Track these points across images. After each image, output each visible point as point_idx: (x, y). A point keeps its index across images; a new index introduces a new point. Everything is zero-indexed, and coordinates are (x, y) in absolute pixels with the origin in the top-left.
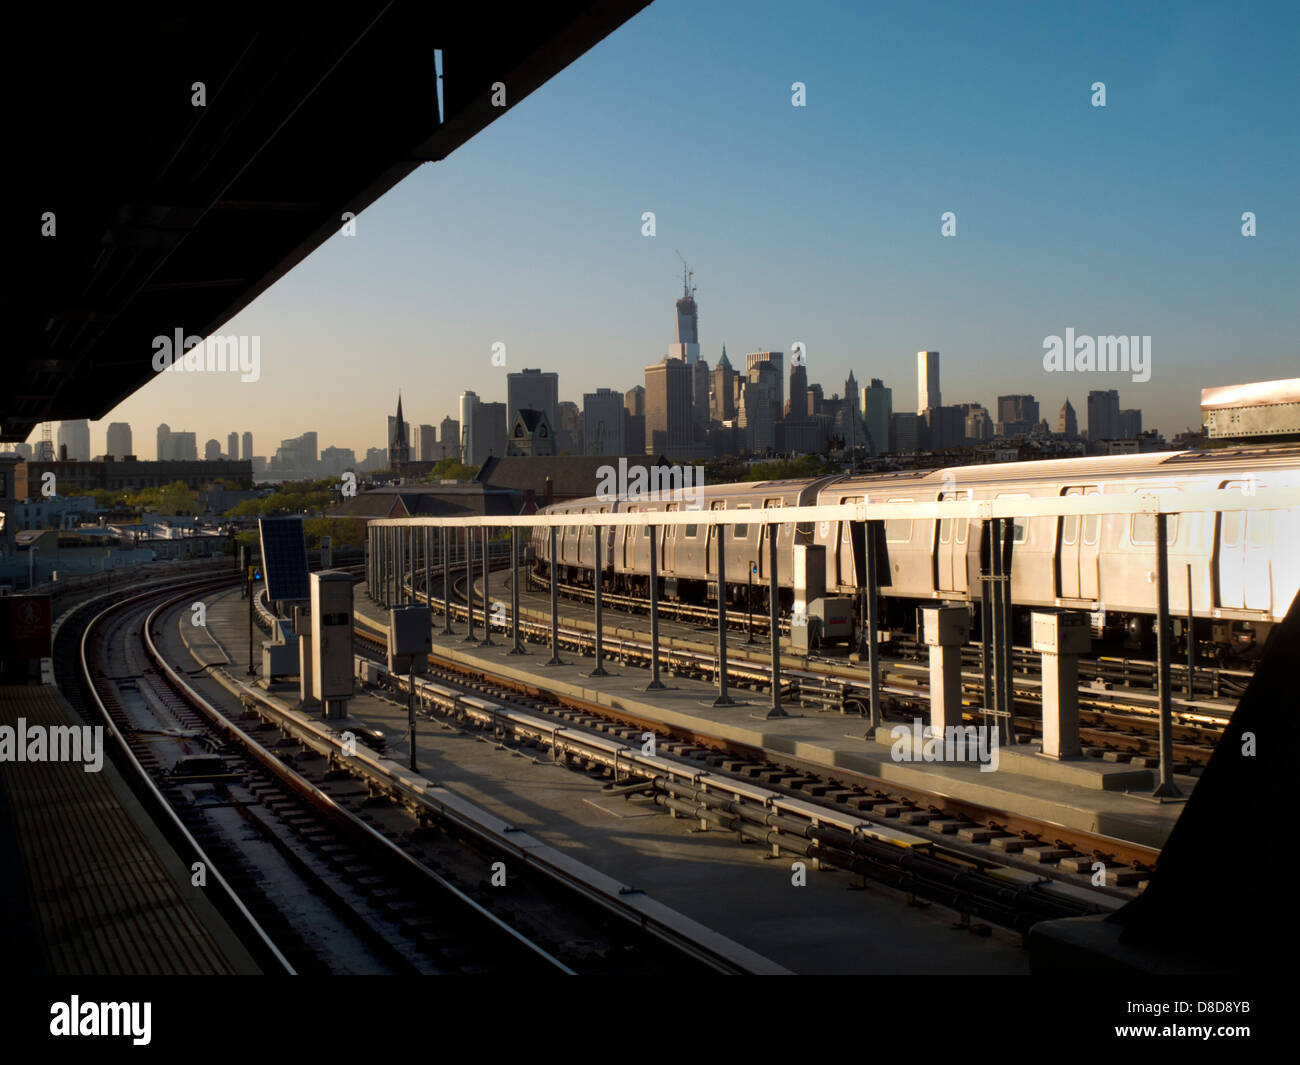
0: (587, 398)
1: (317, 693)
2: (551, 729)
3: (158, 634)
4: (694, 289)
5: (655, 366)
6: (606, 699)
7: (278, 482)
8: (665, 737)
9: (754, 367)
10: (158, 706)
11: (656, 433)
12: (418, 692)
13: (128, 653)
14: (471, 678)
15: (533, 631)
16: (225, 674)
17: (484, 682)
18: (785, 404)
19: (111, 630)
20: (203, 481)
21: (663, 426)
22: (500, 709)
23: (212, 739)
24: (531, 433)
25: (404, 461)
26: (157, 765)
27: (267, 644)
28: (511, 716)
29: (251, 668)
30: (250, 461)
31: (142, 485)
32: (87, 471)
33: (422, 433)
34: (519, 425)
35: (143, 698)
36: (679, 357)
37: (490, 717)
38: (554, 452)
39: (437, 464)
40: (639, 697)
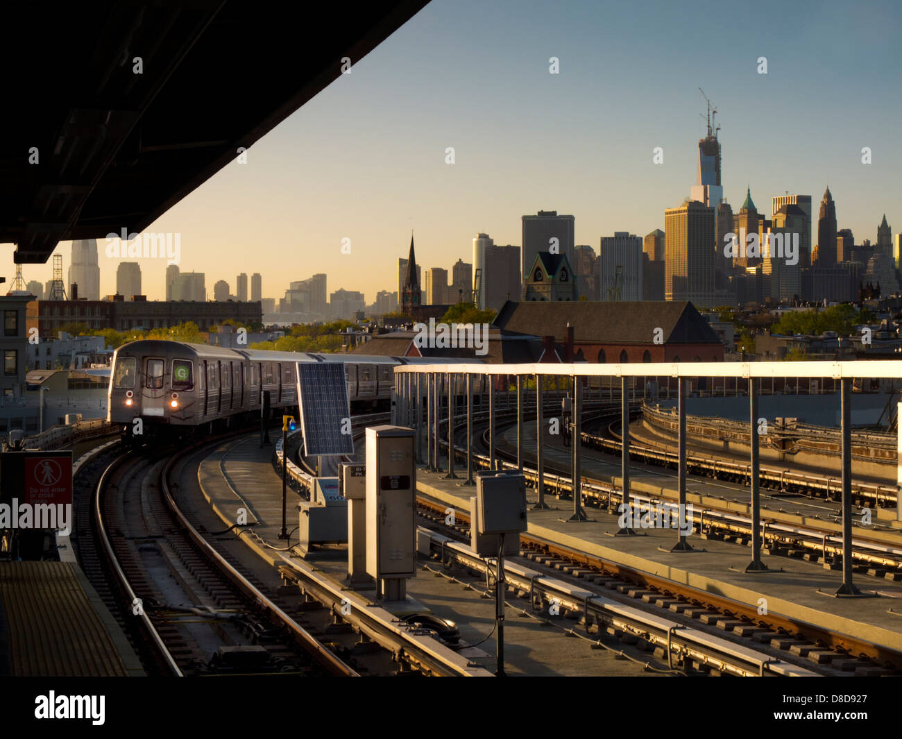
0: (605, 241)
1: (372, 568)
2: (667, 628)
3: (176, 486)
4: (718, 129)
5: (675, 209)
6: (699, 581)
7: (287, 324)
8: (792, 637)
9: (780, 211)
10: (184, 574)
11: (676, 280)
12: (508, 579)
13: (146, 506)
14: (532, 549)
15: (591, 494)
16: (255, 537)
17: (549, 554)
18: (813, 250)
19: (125, 481)
20: (212, 323)
21: (683, 272)
22: (593, 597)
23: (251, 622)
24: (551, 277)
25: (416, 305)
26: (190, 656)
27: (305, 506)
28: (607, 606)
29: (284, 530)
30: (259, 303)
31: (152, 326)
32: (97, 310)
33: (433, 276)
34: (538, 269)
35: (165, 563)
36: (702, 200)
37: (578, 605)
38: (575, 297)
39: (450, 308)
40: (739, 580)
